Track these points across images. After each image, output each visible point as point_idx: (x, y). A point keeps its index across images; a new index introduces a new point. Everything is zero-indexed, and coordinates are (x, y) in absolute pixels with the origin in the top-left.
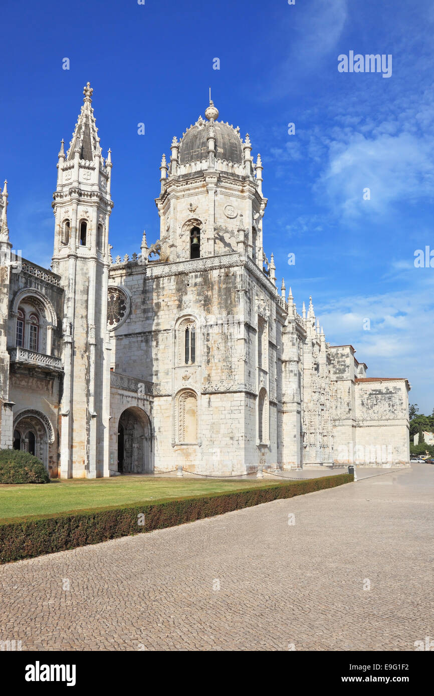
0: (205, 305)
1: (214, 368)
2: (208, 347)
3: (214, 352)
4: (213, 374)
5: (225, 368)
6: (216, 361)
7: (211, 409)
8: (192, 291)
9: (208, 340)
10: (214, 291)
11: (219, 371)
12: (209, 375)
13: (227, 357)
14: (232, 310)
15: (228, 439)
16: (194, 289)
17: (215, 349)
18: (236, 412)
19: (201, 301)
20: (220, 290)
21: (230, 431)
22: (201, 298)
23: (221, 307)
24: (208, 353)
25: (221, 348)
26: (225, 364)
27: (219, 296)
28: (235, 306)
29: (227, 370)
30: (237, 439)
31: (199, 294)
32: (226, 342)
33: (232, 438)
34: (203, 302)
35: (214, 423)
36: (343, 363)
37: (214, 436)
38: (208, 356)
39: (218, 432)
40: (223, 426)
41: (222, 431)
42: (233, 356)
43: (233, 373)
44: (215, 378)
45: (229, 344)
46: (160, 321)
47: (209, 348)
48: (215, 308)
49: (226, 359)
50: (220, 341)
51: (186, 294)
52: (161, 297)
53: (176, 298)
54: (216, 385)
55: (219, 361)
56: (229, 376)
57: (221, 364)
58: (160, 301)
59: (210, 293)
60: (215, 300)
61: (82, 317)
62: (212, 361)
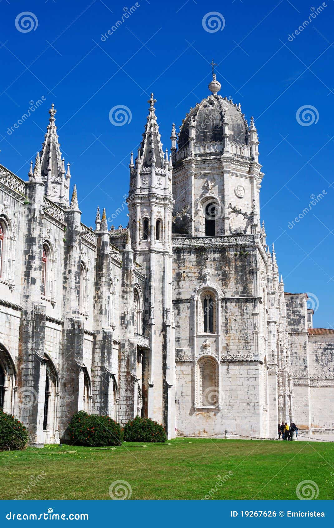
0: (223, 280)
1: (232, 338)
2: (226, 318)
3: (232, 323)
4: (231, 344)
5: (242, 339)
6: (234, 332)
7: (229, 376)
8: (211, 265)
9: (226, 312)
10: (231, 267)
11: (237, 341)
12: (227, 345)
13: (243, 329)
14: (247, 286)
15: (245, 404)
16: (213, 263)
17: (232, 320)
18: (252, 379)
19: (219, 275)
20: (236, 267)
21: (247, 397)
22: (219, 272)
23: (237, 282)
24: (227, 324)
25: (238, 320)
26: (241, 335)
27: (236, 272)
28: (250, 283)
29: (243, 341)
30: (253, 405)
31: (217, 269)
32: (242, 315)
33: (248, 404)
34: (221, 277)
35: (232, 390)
36: (298, 313)
37: (232, 401)
38: (226, 327)
39: (236, 398)
40: (240, 392)
41: (239, 397)
42: (249, 328)
43: (249, 344)
44: (233, 348)
45: (245, 317)
46: (181, 290)
47: (227, 320)
48: (232, 283)
49: (242, 330)
50: (237, 313)
51: (206, 267)
52: (182, 268)
53: (196, 270)
54: (233, 354)
55: (237, 332)
56: (246, 346)
57: (238, 335)
58: (182, 271)
59: (227, 269)
60: (232, 275)
61: (159, 302)
62: (230, 331)
